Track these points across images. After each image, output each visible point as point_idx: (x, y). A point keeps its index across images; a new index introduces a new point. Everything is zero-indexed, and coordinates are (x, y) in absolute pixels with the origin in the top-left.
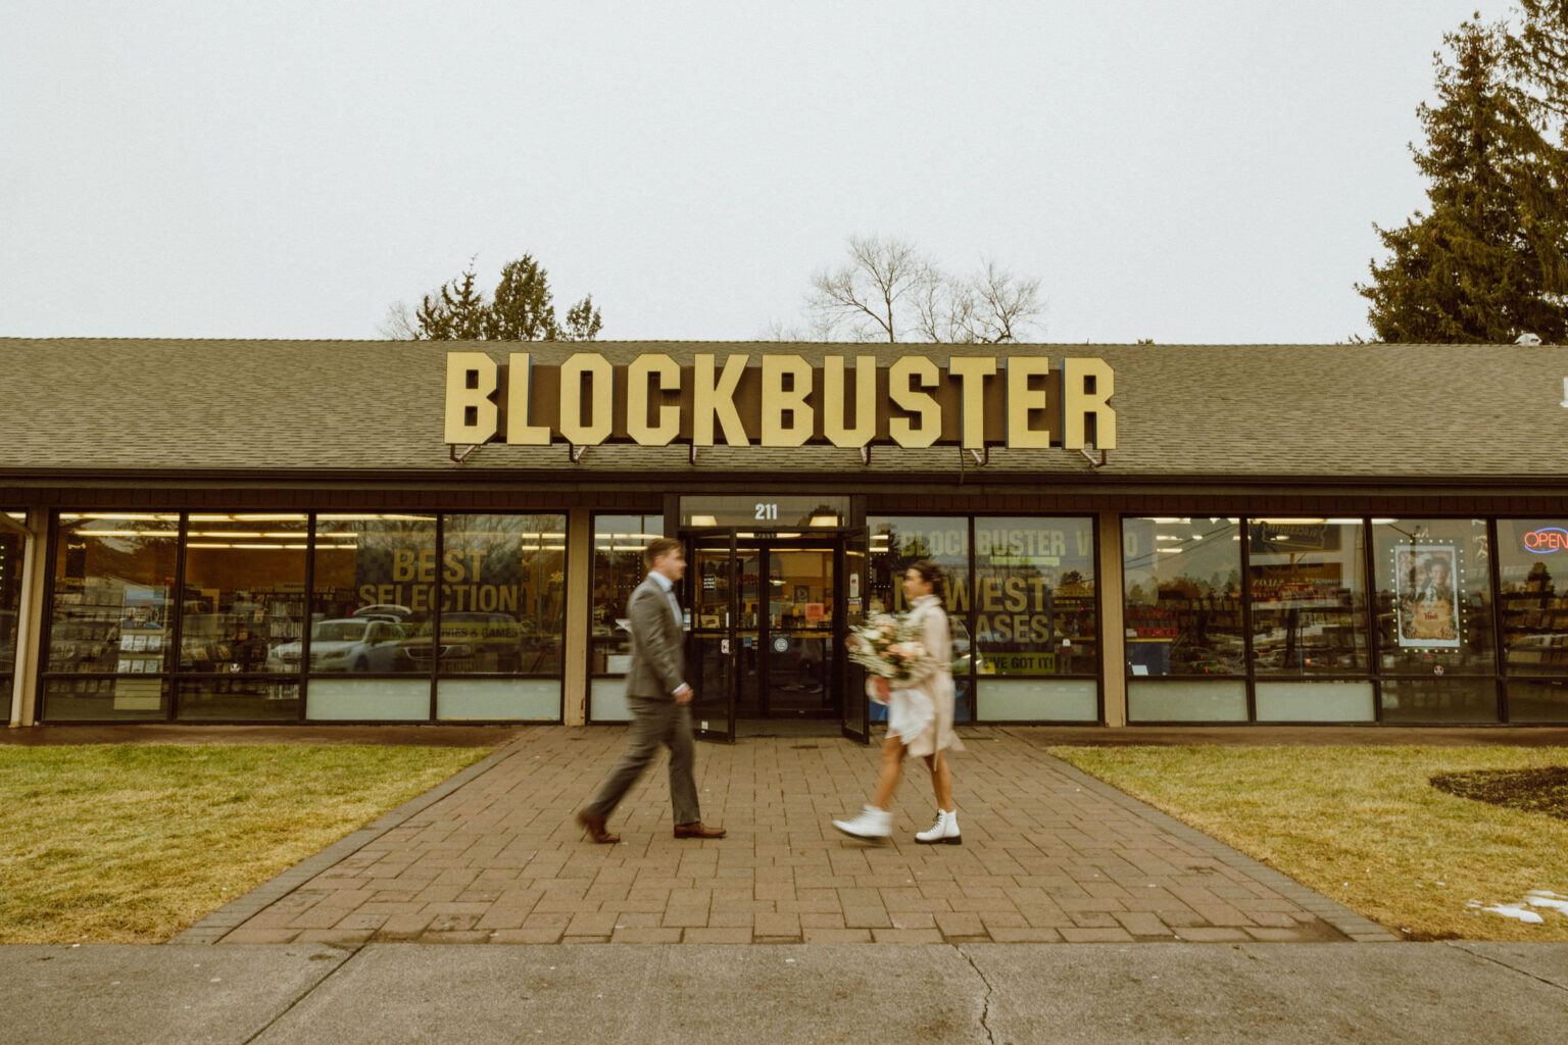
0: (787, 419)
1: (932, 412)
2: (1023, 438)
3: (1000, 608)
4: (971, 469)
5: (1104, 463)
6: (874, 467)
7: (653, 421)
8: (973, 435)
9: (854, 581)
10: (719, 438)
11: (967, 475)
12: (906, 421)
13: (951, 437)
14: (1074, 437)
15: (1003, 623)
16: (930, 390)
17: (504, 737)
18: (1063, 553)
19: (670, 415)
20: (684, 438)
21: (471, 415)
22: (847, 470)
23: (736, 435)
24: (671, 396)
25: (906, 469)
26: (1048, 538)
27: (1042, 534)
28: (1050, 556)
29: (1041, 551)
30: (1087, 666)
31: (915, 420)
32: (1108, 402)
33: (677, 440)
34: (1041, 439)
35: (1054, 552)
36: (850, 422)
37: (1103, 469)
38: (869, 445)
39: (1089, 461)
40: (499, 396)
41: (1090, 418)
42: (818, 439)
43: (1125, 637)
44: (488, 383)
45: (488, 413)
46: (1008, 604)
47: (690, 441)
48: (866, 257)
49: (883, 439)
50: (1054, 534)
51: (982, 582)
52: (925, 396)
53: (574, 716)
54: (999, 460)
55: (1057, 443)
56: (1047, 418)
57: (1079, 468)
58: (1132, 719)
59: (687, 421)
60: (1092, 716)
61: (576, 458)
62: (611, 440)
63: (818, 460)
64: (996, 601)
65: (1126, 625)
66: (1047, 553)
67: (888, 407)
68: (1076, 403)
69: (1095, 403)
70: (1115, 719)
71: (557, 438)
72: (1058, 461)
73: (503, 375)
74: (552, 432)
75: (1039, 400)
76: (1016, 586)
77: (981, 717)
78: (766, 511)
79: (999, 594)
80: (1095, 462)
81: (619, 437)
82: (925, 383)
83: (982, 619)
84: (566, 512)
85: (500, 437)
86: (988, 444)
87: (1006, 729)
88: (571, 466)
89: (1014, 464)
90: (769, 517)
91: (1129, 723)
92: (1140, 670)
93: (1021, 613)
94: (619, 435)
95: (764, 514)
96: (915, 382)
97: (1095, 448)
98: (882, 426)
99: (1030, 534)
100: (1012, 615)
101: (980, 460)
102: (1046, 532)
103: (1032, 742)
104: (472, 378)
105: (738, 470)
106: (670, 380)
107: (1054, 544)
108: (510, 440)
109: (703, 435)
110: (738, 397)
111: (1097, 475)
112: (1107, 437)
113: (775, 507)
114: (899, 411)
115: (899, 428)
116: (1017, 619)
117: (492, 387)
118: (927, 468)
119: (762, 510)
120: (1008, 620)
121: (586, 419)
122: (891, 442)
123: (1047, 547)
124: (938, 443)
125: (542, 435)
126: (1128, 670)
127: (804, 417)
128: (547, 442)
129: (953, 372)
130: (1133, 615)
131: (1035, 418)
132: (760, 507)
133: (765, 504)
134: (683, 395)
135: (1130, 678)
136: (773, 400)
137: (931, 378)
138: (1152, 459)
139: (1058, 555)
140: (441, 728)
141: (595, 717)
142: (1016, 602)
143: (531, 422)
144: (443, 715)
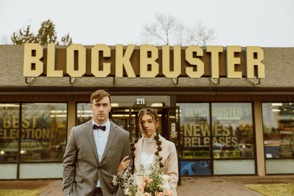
0: (149, 67)
1: (201, 65)
2: (233, 74)
3: (220, 135)
4: (212, 86)
5: (259, 83)
6: (179, 85)
7: (101, 68)
8: (215, 73)
9: (173, 126)
10: (125, 75)
11: (212, 88)
12: (192, 68)
13: (208, 75)
14: (250, 74)
15: (222, 140)
16: (200, 57)
17: (45, 185)
18: (241, 115)
19: (107, 66)
20: (112, 75)
21: (33, 66)
22: (169, 86)
23: (131, 73)
24: (107, 59)
25: (190, 86)
26: (236, 110)
27: (234, 108)
28: (237, 116)
29: (234, 115)
30: (252, 156)
31: (195, 68)
32: (262, 62)
33: (109, 76)
34: (239, 75)
35: (238, 115)
36: (172, 69)
37: (259, 86)
38: (178, 77)
39: (253, 83)
40: (44, 59)
41: (256, 67)
42: (161, 75)
43: (264, 145)
44: (40, 54)
45: (40, 66)
46: (224, 133)
47: (114, 76)
49: (184, 75)
50: (238, 109)
51: (214, 127)
52: (198, 59)
54: (224, 82)
55: (244, 76)
56: (241, 67)
57: (250, 85)
58: (267, 173)
59: (113, 68)
60: (253, 172)
61: (72, 82)
62: (85, 75)
63: (160, 82)
64: (220, 132)
65: (264, 140)
66: (236, 115)
67: (185, 63)
68: (251, 62)
69: (257, 62)
70: (261, 173)
71: (66, 75)
72: (243, 83)
73: (45, 52)
74: (64, 73)
75: (238, 61)
76: (226, 127)
77: (215, 173)
79: (220, 130)
80: (256, 83)
81: (88, 74)
82: (198, 55)
83: (215, 139)
84: (67, 102)
85: (44, 75)
86: (220, 76)
87: (225, 177)
88: (70, 85)
89: (227, 84)
90: (141, 103)
91: (266, 175)
92: (269, 156)
93: (228, 136)
95: (140, 102)
96: (195, 54)
97: (257, 78)
98: (183, 70)
99: (230, 108)
100: (225, 137)
101: (216, 83)
102: (236, 108)
103: (237, 182)
104: (34, 53)
105: (130, 86)
106: (107, 54)
107: (238, 112)
108: (48, 75)
109: (119, 73)
110: (131, 59)
111: (256, 88)
112: (262, 74)
113: (144, 100)
114: (189, 65)
115: (189, 71)
116: (227, 138)
117: (41, 56)
118: (197, 85)
119: (139, 101)
120: (223, 139)
121: (76, 68)
122: (186, 76)
123: (236, 113)
124: (203, 76)
125: (60, 73)
126: (265, 156)
127: (155, 67)
128: (62, 76)
129: (207, 51)
130: (266, 137)
131: (237, 67)
132: (138, 100)
133: (140, 98)
134: (111, 59)
135: (266, 159)
136: (144, 61)
137: (200, 53)
139: (240, 116)
140: (21, 182)
142: (226, 132)
143: (56, 69)
144: (21, 177)
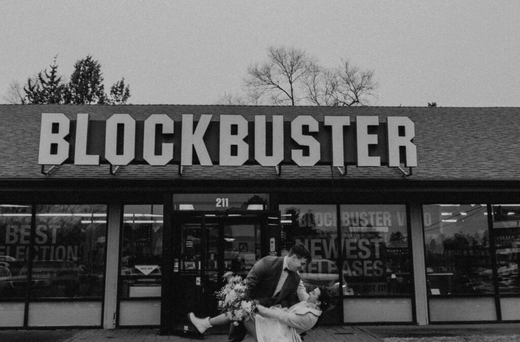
0: (234, 150)
1: (315, 146)
2: (366, 160)
3: (356, 257)
4: (337, 177)
5: (411, 174)
6: (283, 177)
7: (158, 152)
8: (338, 159)
9: (272, 242)
10: (196, 160)
11: (336, 181)
12: (301, 151)
13: (327, 161)
14: (394, 160)
15: (357, 265)
16: (314, 134)
17: (67, 337)
18: (390, 224)
19: (168, 148)
20: (176, 160)
21: (54, 149)
22: (268, 178)
23: (205, 160)
24: (168, 138)
25: (301, 178)
26: (381, 216)
27: (378, 213)
28: (383, 226)
29: (378, 223)
30: (405, 290)
31: (306, 151)
32: (412, 141)
33: (171, 162)
34: (376, 161)
35: (385, 224)
36: (269, 152)
37: (411, 177)
38: (280, 165)
39: (403, 173)
40: (71, 138)
41: (403, 150)
42: (252, 161)
43: (426, 273)
44: (64, 130)
45: (63, 148)
46: (360, 254)
47: (179, 163)
48: (278, 57)
49: (288, 161)
50: (385, 213)
51: (345, 243)
52: (311, 137)
53: (109, 323)
54: (352, 171)
55: (385, 162)
56: (379, 149)
57: (397, 177)
58: (432, 320)
59: (177, 151)
60: (409, 319)
61: (114, 172)
62: (133, 162)
63: (252, 172)
64: (353, 252)
65: (427, 266)
66: (381, 224)
67: (290, 143)
68: (394, 142)
69: (405, 141)
70: (422, 321)
71: (103, 161)
72: (386, 173)
73: (73, 125)
74: (100, 158)
75: (374, 139)
76: (364, 244)
77: (346, 320)
78: (222, 202)
79: (355, 248)
80: (406, 173)
82: (311, 130)
83: (346, 263)
84: (107, 204)
85: (70, 160)
86: (346, 164)
87: (361, 327)
88: (111, 177)
89: (361, 175)
90: (224, 206)
91: (431, 323)
92: (436, 292)
93: (367, 259)
94: (139, 159)
95: (221, 204)
96: (305, 130)
97: (406, 166)
98: (287, 154)
99: (372, 214)
100: (362, 260)
101: (342, 173)
102: (380, 213)
103: (375, 335)
104: (55, 128)
105: (206, 179)
106: (168, 128)
107: (385, 219)
108: (76, 163)
109: (187, 160)
110: (206, 138)
111: (408, 181)
112: (412, 160)
113: (227, 200)
114: (297, 146)
115: (296, 155)
116: (365, 263)
117: (67, 132)
118: (313, 177)
119: (220, 202)
120: (360, 263)
121: (120, 151)
122: (293, 163)
123: (381, 221)
124: (318, 163)
125: (94, 160)
126: (429, 292)
127: (243, 149)
128: (98, 164)
129: (326, 124)
130: (430, 261)
131: (372, 150)
132: (219, 200)
133: (221, 198)
134: (175, 137)
135: (430, 297)
136: (226, 140)
137: (314, 127)
138: (437, 172)
139: (387, 226)
140: (30, 331)
141: (122, 323)
142: (364, 253)
143: (89, 152)
144: (31, 324)
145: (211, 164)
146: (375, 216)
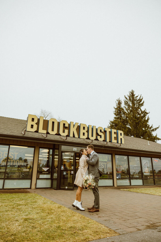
0: (84, 134)
2: (114, 141)
5: (120, 146)
8: (108, 140)
10: (74, 136)
13: (105, 140)
14: (119, 142)
18: (107, 159)
19: (66, 131)
21: (32, 126)
23: (76, 136)
24: (67, 128)
31: (101, 136)
33: (67, 136)
34: (116, 141)
36: (92, 136)
41: (121, 139)
42: (88, 138)
43: (116, 173)
45: (35, 127)
46: (102, 167)
47: (69, 136)
49: (96, 139)
52: (102, 133)
53: (33, 187)
54: (109, 144)
59: (69, 132)
62: (56, 134)
65: (116, 171)
66: (105, 159)
67: (97, 134)
68: (120, 137)
69: (122, 137)
74: (47, 131)
75: (115, 136)
76: (102, 164)
82: (102, 131)
84: (35, 147)
85: (37, 131)
91: (117, 186)
95: (75, 150)
98: (97, 137)
109: (71, 135)
110: (77, 130)
112: (123, 142)
114: (99, 135)
115: (99, 137)
117: (37, 122)
125: (45, 132)
127: (86, 134)
129: (105, 130)
131: (115, 138)
135: (117, 179)
136: (82, 131)
137: (103, 131)
140: (5, 190)
141: (37, 187)
143: (43, 129)
144: (5, 188)
145: (78, 137)
146: (104, 157)
